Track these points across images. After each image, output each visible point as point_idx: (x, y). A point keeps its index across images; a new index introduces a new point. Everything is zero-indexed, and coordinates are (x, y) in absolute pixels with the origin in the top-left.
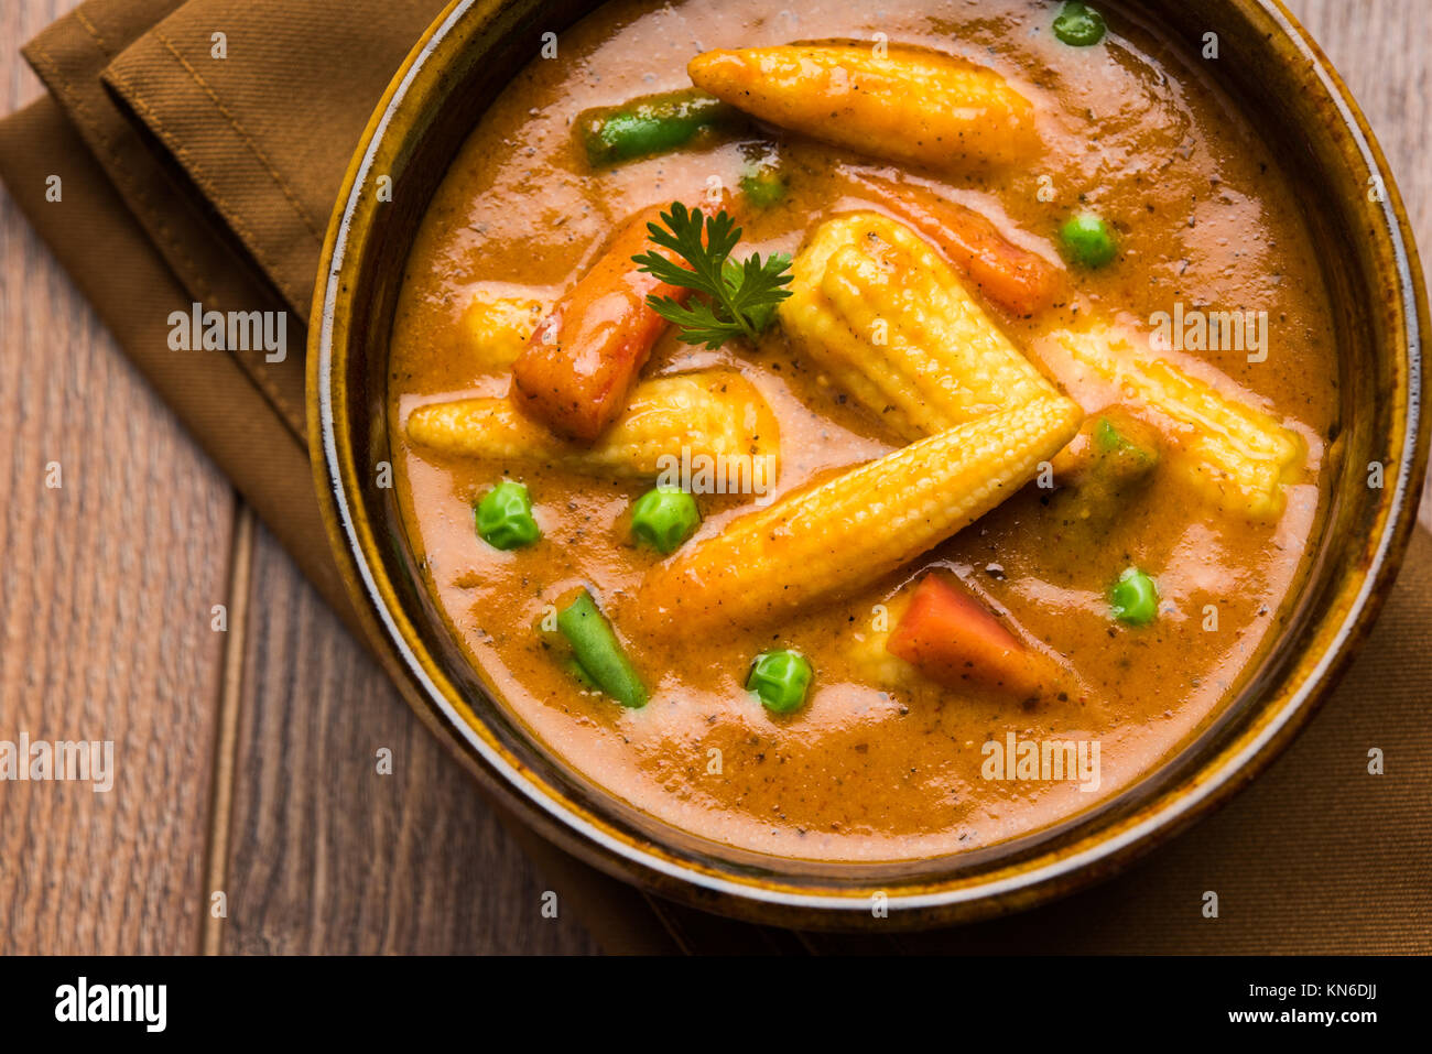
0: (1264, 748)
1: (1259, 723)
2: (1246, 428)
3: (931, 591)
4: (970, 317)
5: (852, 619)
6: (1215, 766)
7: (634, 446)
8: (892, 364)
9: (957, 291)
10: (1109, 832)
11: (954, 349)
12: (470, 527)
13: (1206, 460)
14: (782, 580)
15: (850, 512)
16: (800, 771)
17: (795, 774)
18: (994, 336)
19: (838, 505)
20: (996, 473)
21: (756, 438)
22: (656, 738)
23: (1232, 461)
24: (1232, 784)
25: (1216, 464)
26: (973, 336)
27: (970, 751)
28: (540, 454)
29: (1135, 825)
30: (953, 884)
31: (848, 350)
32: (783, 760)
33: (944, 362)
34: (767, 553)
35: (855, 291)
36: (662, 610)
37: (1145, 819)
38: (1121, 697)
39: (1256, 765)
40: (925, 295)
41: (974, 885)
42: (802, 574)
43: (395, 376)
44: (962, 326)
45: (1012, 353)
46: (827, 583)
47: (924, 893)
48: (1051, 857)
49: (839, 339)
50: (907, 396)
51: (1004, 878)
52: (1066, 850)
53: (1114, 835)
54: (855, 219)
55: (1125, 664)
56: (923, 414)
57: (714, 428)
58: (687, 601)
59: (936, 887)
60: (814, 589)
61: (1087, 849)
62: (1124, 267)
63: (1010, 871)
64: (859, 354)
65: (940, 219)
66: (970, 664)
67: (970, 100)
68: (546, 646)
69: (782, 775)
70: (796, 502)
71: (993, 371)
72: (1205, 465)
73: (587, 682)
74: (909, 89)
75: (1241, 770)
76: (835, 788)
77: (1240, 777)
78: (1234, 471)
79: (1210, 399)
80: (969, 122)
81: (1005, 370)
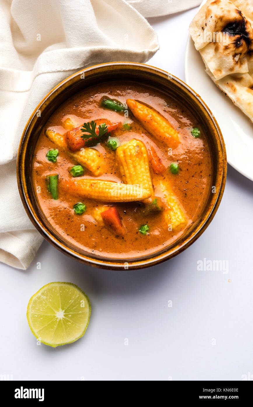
0: (146, 265)
1: (148, 260)
2: (179, 214)
3: (113, 209)
4: (146, 169)
5: (97, 206)
6: (137, 263)
7: (79, 156)
8: (128, 169)
9: (147, 163)
10: (114, 263)
11: (139, 172)
12: (45, 154)
13: (169, 215)
14: (89, 192)
15: (106, 188)
16: (74, 225)
17: (73, 225)
18: (148, 174)
19: (105, 186)
20: (132, 196)
21: (100, 167)
22: (54, 206)
23: (173, 218)
24: (137, 267)
25: (170, 216)
26: (144, 172)
27: (103, 238)
28: (64, 149)
29: (118, 264)
30: (84, 256)
31: (123, 162)
32: (72, 221)
33: (136, 173)
34: (89, 187)
35: (129, 154)
36: (68, 186)
37: (120, 264)
38: (133, 244)
39: (143, 266)
40: (140, 161)
41: (88, 259)
42: (93, 194)
43: (49, 122)
44: (143, 169)
45: (149, 179)
46: (96, 198)
47: (79, 255)
48: (102, 262)
49: (123, 159)
50: (128, 175)
51: (93, 260)
52: (105, 262)
53: (114, 264)
54: (138, 141)
55: (136, 239)
56: (128, 180)
57: (93, 161)
58: (72, 186)
59: (81, 255)
60: (93, 197)
61: (109, 264)
62: (177, 176)
63: (95, 260)
64: (124, 164)
65: (152, 150)
66: (112, 224)
67: (170, 133)
68: (46, 180)
69: (71, 224)
70: (99, 181)
71: (143, 180)
72: (169, 216)
73: (49, 190)
74: (161, 125)
75: (140, 266)
76: (77, 231)
77: (139, 267)
78: (172, 219)
79: (177, 205)
80: (167, 137)
81: (146, 181)
